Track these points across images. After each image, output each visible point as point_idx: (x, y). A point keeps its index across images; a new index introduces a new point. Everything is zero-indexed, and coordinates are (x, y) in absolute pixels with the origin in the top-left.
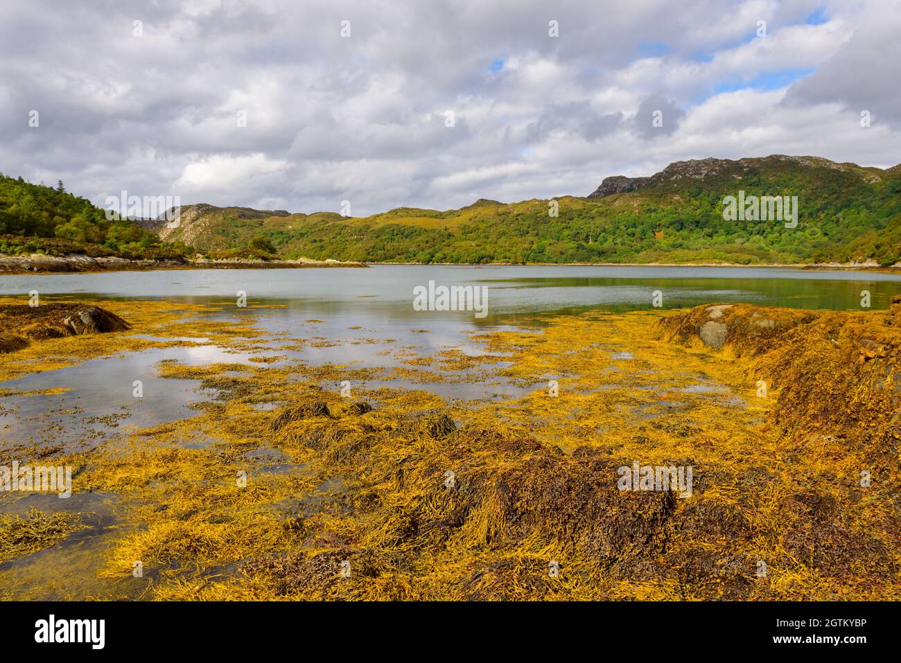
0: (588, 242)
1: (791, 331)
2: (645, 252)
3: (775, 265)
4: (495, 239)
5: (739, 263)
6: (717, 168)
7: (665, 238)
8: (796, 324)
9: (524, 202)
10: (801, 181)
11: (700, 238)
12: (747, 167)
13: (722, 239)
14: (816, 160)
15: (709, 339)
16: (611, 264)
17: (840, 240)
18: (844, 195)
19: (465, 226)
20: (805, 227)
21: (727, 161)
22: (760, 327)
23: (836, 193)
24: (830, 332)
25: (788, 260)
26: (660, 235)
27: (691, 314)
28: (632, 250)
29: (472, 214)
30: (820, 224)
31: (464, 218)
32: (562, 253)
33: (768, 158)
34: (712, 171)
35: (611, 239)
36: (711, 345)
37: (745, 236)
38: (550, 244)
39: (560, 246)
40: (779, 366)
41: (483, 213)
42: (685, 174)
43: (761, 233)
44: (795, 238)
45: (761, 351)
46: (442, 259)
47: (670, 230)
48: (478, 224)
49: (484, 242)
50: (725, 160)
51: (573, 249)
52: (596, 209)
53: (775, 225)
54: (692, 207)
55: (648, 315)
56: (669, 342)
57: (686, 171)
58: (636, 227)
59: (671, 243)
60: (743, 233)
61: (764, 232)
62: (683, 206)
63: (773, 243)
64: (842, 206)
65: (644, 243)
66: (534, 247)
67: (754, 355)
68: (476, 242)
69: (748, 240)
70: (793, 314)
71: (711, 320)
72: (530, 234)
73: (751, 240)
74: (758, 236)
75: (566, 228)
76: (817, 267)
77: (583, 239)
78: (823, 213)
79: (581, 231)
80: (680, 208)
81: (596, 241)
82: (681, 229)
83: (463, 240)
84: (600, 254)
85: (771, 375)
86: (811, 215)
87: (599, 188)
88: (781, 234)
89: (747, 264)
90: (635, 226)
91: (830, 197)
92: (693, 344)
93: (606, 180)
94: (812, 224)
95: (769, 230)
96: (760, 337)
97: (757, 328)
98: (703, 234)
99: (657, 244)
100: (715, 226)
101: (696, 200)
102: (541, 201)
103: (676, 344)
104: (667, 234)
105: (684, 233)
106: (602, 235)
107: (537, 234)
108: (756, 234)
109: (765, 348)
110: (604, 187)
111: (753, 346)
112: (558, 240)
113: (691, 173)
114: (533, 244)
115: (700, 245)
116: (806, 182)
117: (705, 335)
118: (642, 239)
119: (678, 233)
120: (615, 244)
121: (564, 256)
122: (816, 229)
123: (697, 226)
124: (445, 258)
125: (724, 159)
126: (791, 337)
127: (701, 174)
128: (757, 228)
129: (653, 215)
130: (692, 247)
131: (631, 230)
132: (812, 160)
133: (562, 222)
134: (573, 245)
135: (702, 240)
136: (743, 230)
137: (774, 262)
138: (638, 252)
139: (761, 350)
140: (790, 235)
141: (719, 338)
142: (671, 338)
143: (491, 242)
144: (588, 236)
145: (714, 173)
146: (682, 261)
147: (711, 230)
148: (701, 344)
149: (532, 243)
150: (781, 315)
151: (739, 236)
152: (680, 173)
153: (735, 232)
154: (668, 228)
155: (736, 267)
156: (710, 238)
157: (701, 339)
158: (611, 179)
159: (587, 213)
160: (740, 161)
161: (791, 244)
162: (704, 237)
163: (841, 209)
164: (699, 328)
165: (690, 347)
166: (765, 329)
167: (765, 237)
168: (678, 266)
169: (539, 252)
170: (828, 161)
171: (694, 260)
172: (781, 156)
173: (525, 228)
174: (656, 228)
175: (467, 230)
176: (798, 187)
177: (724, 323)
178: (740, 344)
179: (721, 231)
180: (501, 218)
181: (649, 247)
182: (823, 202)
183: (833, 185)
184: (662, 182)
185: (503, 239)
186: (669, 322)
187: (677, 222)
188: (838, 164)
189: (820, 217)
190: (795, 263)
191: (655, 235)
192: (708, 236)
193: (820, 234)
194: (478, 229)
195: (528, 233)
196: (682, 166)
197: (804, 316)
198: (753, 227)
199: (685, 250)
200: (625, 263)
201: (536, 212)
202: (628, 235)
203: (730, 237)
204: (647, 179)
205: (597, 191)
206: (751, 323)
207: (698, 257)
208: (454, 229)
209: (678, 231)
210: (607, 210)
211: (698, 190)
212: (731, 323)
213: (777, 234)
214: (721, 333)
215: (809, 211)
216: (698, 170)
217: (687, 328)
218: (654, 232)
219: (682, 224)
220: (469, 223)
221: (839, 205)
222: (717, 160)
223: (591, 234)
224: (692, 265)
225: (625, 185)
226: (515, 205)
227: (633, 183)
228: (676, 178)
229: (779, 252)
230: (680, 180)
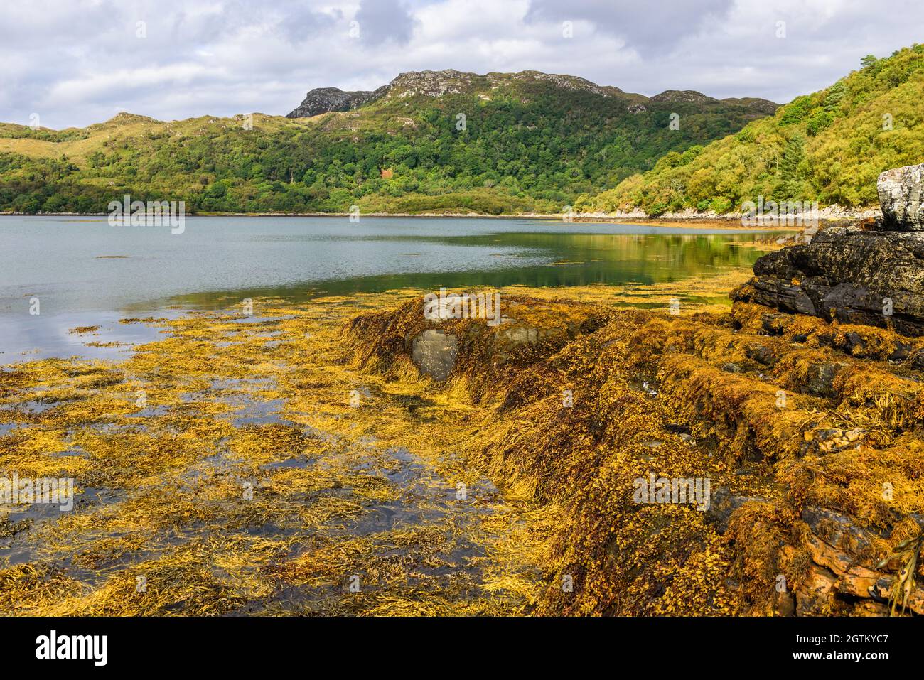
0: (289, 183)
1: (566, 351)
2: (368, 197)
3: (532, 215)
4: (147, 176)
5: (489, 213)
6: (459, 84)
7: (394, 178)
8: (571, 335)
9: (190, 120)
10: (559, 107)
11: (439, 178)
12: (496, 85)
13: (467, 180)
14: (576, 80)
15: (427, 363)
16: (322, 214)
17: (603, 184)
18: (606, 127)
19: (97, 155)
20: (565, 167)
21: (472, 76)
22: (513, 342)
23: (598, 124)
24: (637, 365)
25: (547, 209)
26: (388, 173)
27: (400, 313)
28: (351, 194)
29: (106, 136)
30: (581, 163)
31: (96, 143)
32: (251, 198)
33: (519, 74)
34: (453, 87)
35: (321, 179)
36: (432, 374)
37: (495, 175)
38: (233, 185)
39: (248, 188)
40: (549, 447)
41: (126, 134)
42: (419, 90)
43: (514, 172)
44: (554, 180)
45: (513, 401)
46: (59, 206)
47: (401, 167)
48: (118, 151)
49: (130, 180)
50: (469, 74)
51: (267, 191)
52: (300, 134)
53: (530, 163)
54: (429, 136)
55: (345, 303)
56: (360, 368)
57: (419, 86)
58: (355, 162)
59: (403, 184)
60: (493, 172)
61: (517, 171)
62: (417, 134)
63: (528, 187)
64: (605, 141)
65: (368, 184)
66: (209, 188)
67: (501, 411)
68: (115, 179)
69: (499, 182)
70: (565, 315)
71: (432, 325)
72: (201, 169)
73: (503, 182)
74: (511, 177)
75: (257, 160)
76: (580, 218)
77: (282, 178)
78: (584, 149)
79: (278, 165)
80: (413, 137)
81: (300, 180)
82: (416, 166)
83: (94, 176)
84: (307, 200)
85: (534, 466)
86: (571, 151)
87: (303, 103)
88: (537, 175)
89: (498, 214)
90: (353, 159)
91: (593, 129)
92: (400, 373)
93: (313, 92)
94: (573, 162)
95: (523, 169)
96: (514, 363)
97: (508, 345)
98: (443, 173)
99: (385, 186)
100: (457, 163)
101: (434, 126)
102: (217, 119)
103: (372, 373)
104: (397, 171)
105: (420, 171)
106: (309, 171)
107: (213, 170)
108: (508, 175)
109: (522, 394)
110: (310, 102)
111: (501, 383)
112: (245, 178)
113: (426, 89)
114: (207, 184)
115: (440, 188)
116: (565, 108)
117: (422, 356)
118: (364, 179)
119: (411, 172)
120: (328, 185)
121: (255, 202)
122: (577, 169)
123: (435, 162)
124: (65, 205)
125: (467, 72)
126: (565, 363)
127: (439, 91)
128: (509, 166)
129: (378, 145)
130: (430, 190)
131: (349, 165)
132: (570, 81)
133: (250, 152)
134: (266, 185)
135: (442, 182)
136: (493, 168)
137: (530, 211)
138: (359, 196)
139: (515, 398)
140: (548, 176)
141: (444, 361)
142: (365, 361)
143: (140, 180)
144: (288, 173)
145: (455, 90)
146: (418, 210)
147: (453, 168)
148: (415, 372)
149: (206, 182)
150: (547, 317)
151: (488, 177)
152: (412, 89)
153: (483, 172)
154: (399, 163)
155: (485, 218)
156: (452, 179)
157: (415, 364)
158: (319, 91)
159: (286, 139)
160: (487, 76)
161: (549, 188)
162: (444, 177)
163: (604, 145)
164: (411, 342)
165: (396, 379)
166: (520, 345)
167: (519, 179)
168: (413, 217)
169: (217, 197)
170: (588, 82)
171: (433, 208)
172: (536, 73)
173: (194, 160)
174: (382, 164)
175: (100, 161)
176: (556, 114)
177: (452, 332)
178: (479, 377)
179: (466, 169)
180: (156, 143)
181: (375, 190)
182: (585, 135)
183: (595, 114)
184: (389, 100)
185: (159, 176)
186: (366, 326)
187: (410, 155)
188: (599, 87)
189: (581, 153)
190: (555, 212)
191: (382, 173)
192: (451, 175)
193: (581, 175)
194: (119, 160)
195: (199, 167)
196: (415, 79)
197: (585, 318)
198: (504, 166)
199: (421, 194)
200: (343, 211)
201: (210, 136)
202: (346, 172)
203: (477, 178)
204: (368, 93)
205: (300, 109)
206: (497, 336)
207: (438, 205)
208: (79, 158)
209: (412, 168)
210: (315, 137)
211: (436, 112)
212: (463, 334)
213: (533, 175)
214: (448, 352)
215: (569, 146)
216: (434, 84)
217: (392, 342)
218: (380, 169)
219: (417, 159)
220: (104, 150)
221: (602, 140)
222: (458, 73)
223: (293, 170)
224: (431, 215)
225: (340, 101)
226: (178, 125)
227: (350, 99)
228: (408, 95)
229: (536, 199)
230: (412, 97)
